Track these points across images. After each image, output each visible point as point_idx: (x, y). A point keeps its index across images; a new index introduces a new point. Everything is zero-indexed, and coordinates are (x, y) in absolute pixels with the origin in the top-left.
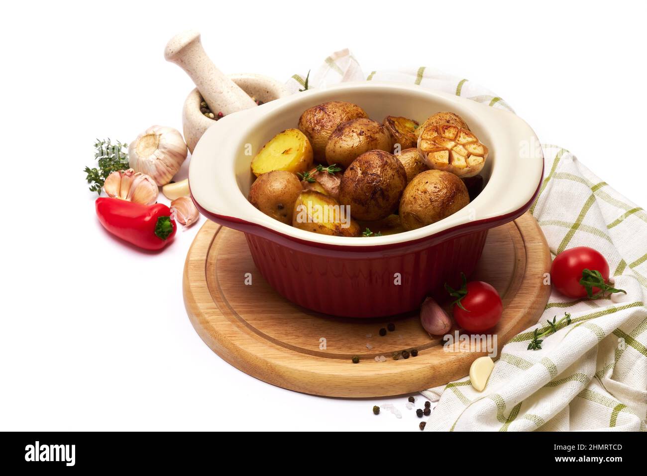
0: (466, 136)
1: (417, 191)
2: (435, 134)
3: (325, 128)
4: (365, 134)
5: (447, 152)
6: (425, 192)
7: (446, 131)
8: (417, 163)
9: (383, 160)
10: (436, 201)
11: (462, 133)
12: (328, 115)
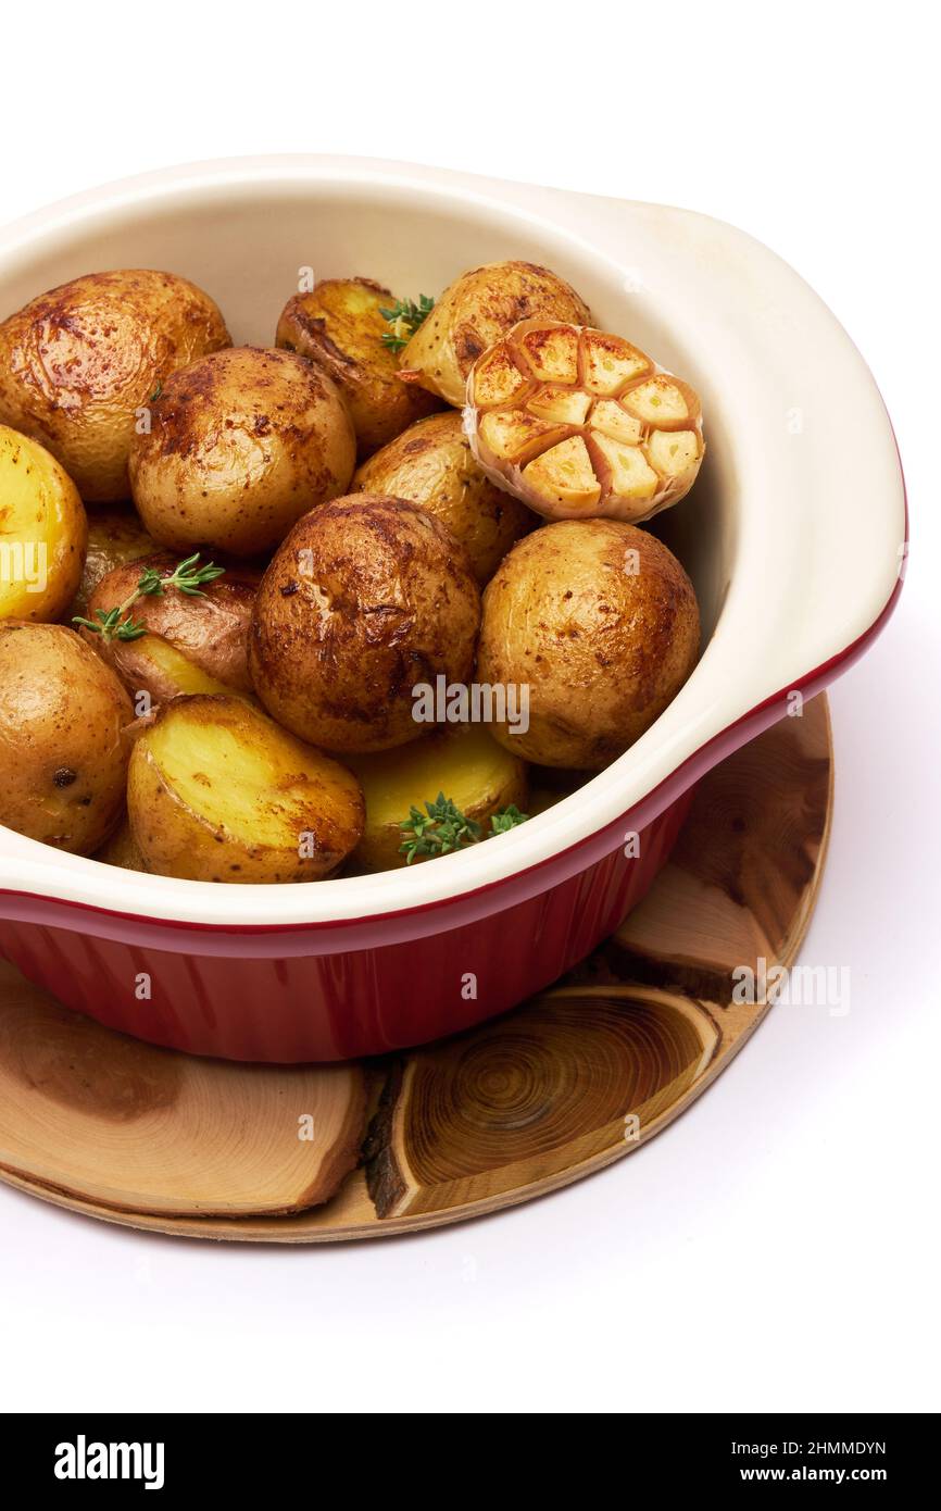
0: (610, 357)
1: (541, 632)
2: (514, 378)
3: (96, 397)
4: (276, 426)
5: (578, 441)
6: (572, 632)
7: (542, 353)
8: (467, 483)
9: (395, 544)
10: (619, 657)
11: (593, 347)
12: (92, 345)
